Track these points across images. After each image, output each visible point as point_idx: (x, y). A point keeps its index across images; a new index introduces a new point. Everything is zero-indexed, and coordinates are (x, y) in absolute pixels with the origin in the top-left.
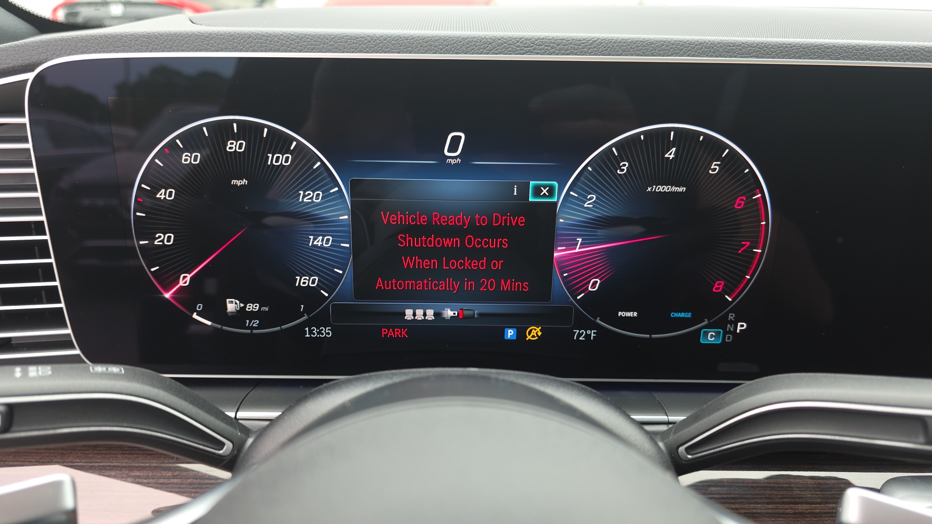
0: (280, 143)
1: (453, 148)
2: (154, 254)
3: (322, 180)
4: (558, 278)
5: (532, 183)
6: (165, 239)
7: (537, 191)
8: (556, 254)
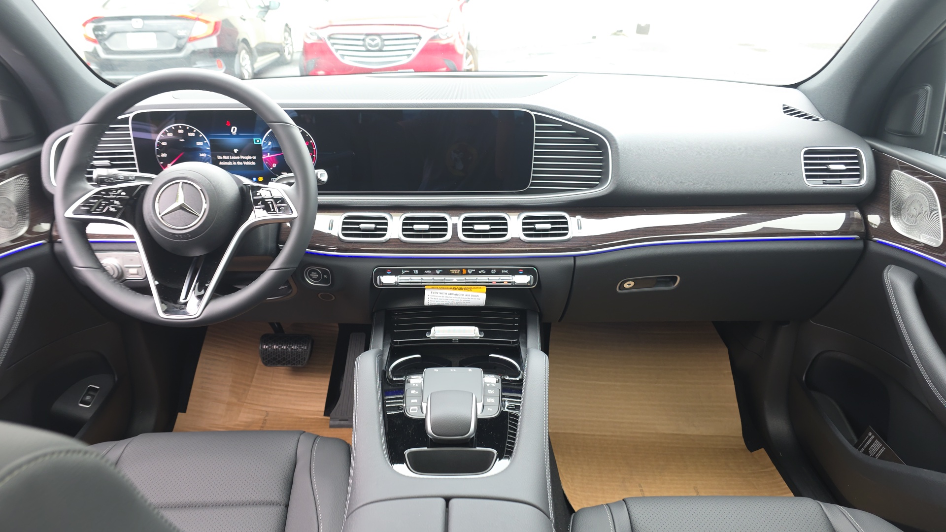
0: (191, 130)
1: (234, 131)
2: (161, 159)
3: (202, 139)
4: (265, 163)
5: (254, 139)
6: (164, 155)
7: (256, 141)
8: (263, 157)
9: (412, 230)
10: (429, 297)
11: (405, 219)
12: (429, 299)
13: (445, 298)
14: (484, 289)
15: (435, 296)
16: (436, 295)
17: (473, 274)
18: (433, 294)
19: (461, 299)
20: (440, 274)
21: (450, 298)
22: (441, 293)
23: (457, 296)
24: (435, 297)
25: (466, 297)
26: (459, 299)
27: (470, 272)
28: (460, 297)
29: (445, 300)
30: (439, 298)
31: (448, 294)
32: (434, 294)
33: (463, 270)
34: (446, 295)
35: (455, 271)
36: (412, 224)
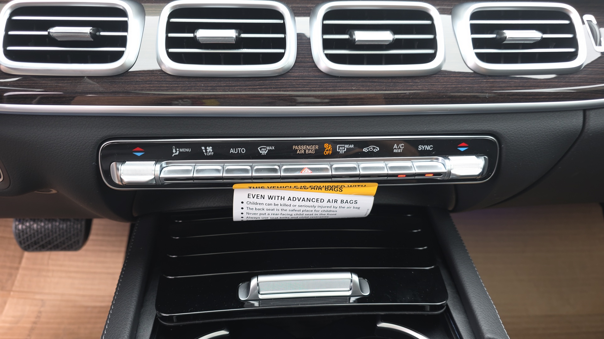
9: (194, 42)
10: (242, 205)
11: (172, 15)
12: (244, 211)
13: (279, 207)
14: (373, 188)
15: (256, 204)
16: (260, 201)
17: (349, 155)
18: (252, 200)
19: (317, 209)
20: (270, 156)
21: (292, 208)
22: (270, 198)
23: (308, 203)
24: (258, 207)
25: (329, 205)
26: (313, 209)
27: (342, 149)
28: (315, 204)
29: (280, 212)
30: (266, 207)
31: (286, 198)
32: (255, 200)
33: (326, 145)
34: (282, 202)
35: (304, 147)
36: (194, 28)
